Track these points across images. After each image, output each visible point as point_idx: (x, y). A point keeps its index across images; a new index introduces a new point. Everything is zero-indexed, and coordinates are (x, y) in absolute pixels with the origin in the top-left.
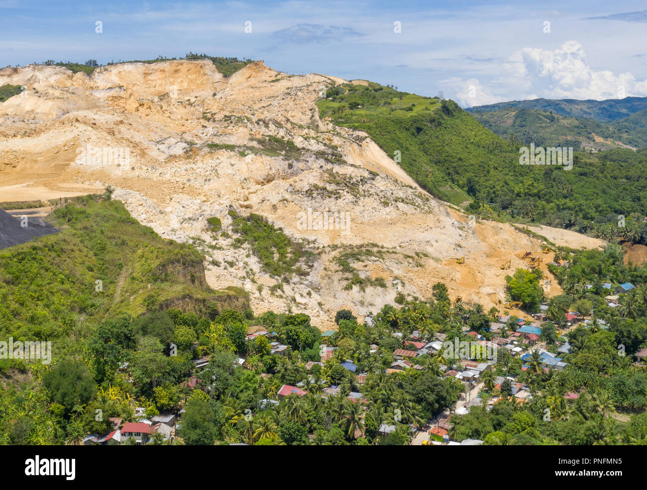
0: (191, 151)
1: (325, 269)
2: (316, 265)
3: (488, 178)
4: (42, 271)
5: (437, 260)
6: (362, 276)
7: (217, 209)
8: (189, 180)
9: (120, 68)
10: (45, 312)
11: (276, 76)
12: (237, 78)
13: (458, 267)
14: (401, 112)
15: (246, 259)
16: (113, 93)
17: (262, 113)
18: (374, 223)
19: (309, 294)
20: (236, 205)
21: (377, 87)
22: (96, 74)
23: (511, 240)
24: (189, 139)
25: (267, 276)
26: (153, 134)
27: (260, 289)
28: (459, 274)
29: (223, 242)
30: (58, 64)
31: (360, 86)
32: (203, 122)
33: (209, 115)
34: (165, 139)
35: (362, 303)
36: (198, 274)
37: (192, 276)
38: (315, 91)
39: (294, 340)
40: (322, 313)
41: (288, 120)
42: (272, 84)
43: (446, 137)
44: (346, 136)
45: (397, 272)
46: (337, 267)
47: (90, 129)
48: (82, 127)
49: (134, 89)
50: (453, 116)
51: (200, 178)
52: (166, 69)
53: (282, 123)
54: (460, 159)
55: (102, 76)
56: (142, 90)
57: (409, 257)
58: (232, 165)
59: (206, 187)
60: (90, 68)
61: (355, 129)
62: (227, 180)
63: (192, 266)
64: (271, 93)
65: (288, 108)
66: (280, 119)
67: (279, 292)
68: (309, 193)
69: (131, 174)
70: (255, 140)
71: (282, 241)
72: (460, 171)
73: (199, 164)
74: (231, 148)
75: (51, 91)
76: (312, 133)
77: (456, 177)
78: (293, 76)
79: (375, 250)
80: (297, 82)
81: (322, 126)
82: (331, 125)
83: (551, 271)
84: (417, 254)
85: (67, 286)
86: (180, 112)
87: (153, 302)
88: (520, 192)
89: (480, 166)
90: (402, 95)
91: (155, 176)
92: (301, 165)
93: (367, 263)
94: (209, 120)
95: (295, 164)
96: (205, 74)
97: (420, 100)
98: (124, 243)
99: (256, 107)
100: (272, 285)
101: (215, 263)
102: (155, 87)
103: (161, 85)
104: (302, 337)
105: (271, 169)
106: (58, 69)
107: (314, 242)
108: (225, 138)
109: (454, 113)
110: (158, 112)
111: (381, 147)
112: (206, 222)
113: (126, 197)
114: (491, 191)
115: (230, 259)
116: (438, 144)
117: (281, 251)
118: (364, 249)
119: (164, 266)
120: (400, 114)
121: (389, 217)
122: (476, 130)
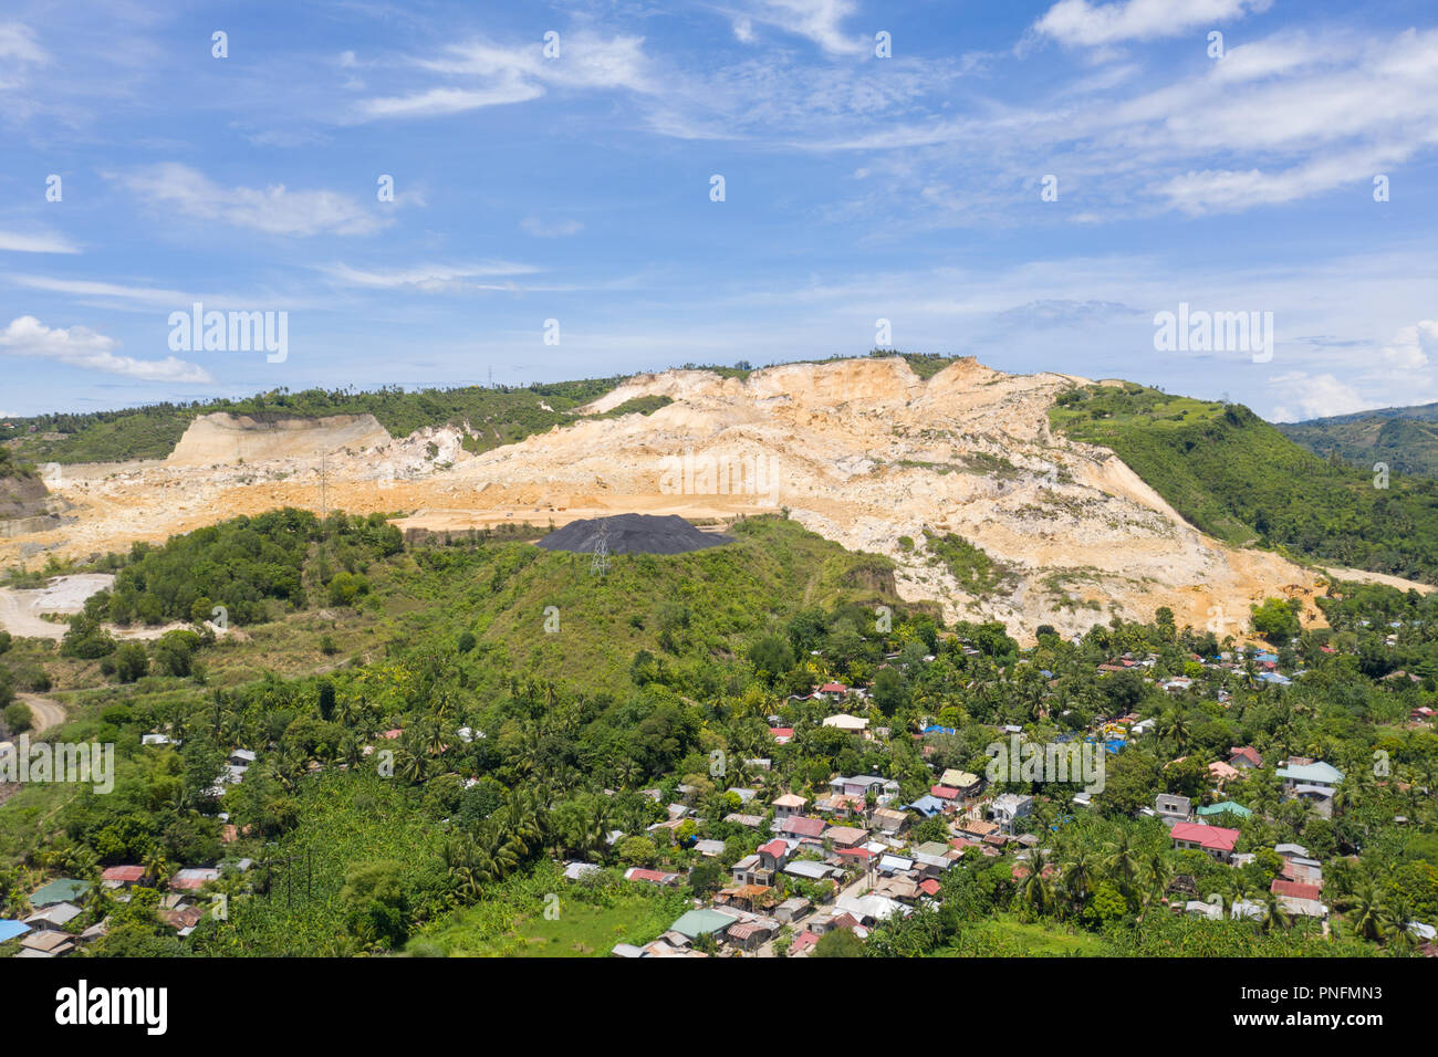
0: (878, 470)
1: (1031, 590)
2: (1019, 585)
3: (1287, 510)
4: (734, 573)
5: (1168, 587)
6: (1073, 598)
7: (909, 529)
8: (876, 501)
9: (783, 371)
10: (740, 607)
11: (993, 377)
12: (939, 380)
13: (1193, 595)
14: (1166, 422)
15: (940, 578)
16: (776, 403)
17: (972, 427)
18: (1096, 546)
19: (1010, 613)
20: (931, 526)
21: (1135, 389)
22: (752, 380)
23: (1274, 571)
24: (875, 457)
25: (964, 594)
26: (830, 452)
27: (955, 605)
28: (1193, 601)
29: (914, 560)
30: (700, 368)
31: (1112, 387)
32: (893, 438)
33: (901, 430)
34: (846, 457)
35: (1070, 625)
36: (888, 583)
37: (882, 584)
38: (1046, 396)
39: (988, 645)
40: (1023, 631)
41: (1004, 434)
42: (987, 388)
43: (1230, 456)
44: (1084, 454)
45: (1115, 596)
46: (1044, 588)
47: (757, 444)
48: (748, 443)
49: (803, 397)
50: (1243, 426)
51: (889, 498)
52: (843, 372)
53: (998, 437)
54: (1248, 485)
55: (759, 382)
56: (811, 398)
57: (1133, 581)
58: (929, 484)
59: (896, 509)
60: (743, 372)
61: (1096, 444)
62: (923, 501)
63: (883, 574)
64: (986, 400)
65: (1008, 419)
66: (996, 433)
67: (976, 609)
68: (1019, 513)
69: (810, 494)
70: (959, 457)
71: (983, 562)
72: (1247, 501)
73: (889, 483)
74: (929, 466)
75: (705, 402)
76: (1036, 450)
77: (1240, 509)
78: (1017, 376)
79: (1093, 573)
80: (1022, 384)
81: (1051, 441)
82: (1065, 440)
83: (1318, 605)
84: (1144, 579)
85: (758, 588)
86: (863, 426)
87: (843, 603)
88: (1334, 529)
89: (1278, 494)
90: (1169, 399)
91: (837, 497)
92: (1014, 485)
93: (1080, 584)
94: (901, 435)
95: (1007, 483)
96: (896, 377)
97: (1194, 406)
98: (810, 554)
99: (964, 419)
100: (968, 602)
101: (907, 578)
102: (829, 394)
103: (836, 393)
104: (995, 642)
105: (976, 489)
106: (704, 374)
107: (1020, 564)
108: (920, 455)
109: (1244, 423)
110: (836, 425)
111: (1131, 468)
112: (896, 542)
113: (804, 518)
114: (1290, 527)
115: (922, 575)
116: (1216, 464)
117: (981, 571)
118: (1079, 572)
119: (853, 573)
120: (1164, 424)
121: (1114, 540)
122: (1278, 446)
